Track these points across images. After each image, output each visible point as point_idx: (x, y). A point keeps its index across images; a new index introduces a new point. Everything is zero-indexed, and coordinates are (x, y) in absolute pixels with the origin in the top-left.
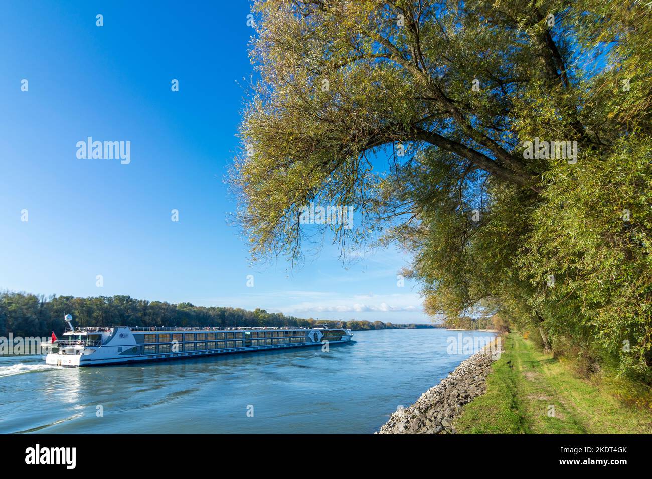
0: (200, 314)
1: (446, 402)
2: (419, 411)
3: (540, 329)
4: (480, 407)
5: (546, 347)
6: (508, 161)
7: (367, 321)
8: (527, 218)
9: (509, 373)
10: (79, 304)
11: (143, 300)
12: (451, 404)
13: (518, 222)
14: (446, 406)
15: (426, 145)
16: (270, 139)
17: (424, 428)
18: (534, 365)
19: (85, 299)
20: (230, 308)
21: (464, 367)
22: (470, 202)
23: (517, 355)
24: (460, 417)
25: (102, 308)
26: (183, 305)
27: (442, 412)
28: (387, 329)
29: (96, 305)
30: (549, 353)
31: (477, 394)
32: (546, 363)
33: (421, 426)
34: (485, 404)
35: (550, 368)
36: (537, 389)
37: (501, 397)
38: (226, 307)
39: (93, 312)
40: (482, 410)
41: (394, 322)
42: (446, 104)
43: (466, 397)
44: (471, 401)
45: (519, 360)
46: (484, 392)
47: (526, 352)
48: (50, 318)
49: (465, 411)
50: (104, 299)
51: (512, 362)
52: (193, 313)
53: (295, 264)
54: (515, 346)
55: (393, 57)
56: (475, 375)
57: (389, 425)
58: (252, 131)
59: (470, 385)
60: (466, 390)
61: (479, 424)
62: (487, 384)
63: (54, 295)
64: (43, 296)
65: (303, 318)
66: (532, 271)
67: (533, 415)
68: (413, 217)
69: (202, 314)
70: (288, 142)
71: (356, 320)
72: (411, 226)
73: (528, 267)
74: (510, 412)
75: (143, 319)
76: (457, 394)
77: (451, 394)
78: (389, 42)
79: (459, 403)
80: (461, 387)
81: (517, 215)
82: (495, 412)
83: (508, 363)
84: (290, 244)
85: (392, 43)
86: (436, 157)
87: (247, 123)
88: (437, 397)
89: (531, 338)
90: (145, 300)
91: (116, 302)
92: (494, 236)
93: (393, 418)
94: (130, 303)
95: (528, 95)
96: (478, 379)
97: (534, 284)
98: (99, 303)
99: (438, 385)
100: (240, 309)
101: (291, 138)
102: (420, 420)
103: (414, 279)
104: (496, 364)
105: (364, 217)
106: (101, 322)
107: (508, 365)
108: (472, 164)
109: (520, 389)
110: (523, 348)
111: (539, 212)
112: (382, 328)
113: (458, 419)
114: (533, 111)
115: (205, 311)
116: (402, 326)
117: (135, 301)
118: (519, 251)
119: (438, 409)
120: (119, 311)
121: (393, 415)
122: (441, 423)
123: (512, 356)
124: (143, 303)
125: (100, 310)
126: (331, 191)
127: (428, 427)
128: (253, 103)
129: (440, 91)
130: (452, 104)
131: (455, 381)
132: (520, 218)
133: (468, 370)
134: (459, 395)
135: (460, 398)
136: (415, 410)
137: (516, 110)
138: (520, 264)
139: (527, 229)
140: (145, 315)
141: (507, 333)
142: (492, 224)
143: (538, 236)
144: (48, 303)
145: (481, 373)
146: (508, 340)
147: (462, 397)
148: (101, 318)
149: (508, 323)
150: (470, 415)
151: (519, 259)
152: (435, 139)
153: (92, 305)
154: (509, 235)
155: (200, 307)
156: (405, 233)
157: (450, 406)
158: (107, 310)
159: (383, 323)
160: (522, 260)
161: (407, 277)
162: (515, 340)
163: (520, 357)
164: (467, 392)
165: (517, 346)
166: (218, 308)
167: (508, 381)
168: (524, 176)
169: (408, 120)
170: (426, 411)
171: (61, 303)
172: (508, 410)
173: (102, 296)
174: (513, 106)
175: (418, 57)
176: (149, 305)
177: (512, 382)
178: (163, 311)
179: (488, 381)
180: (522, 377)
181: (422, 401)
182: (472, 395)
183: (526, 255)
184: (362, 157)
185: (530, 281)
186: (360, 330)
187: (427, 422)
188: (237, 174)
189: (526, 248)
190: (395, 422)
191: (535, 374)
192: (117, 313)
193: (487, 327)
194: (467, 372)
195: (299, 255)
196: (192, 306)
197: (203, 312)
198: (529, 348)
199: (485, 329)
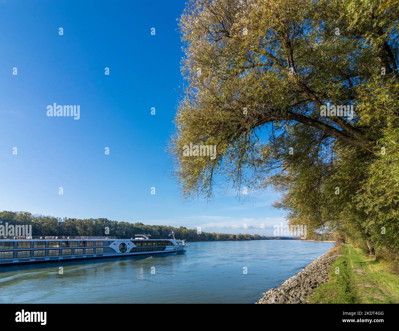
0: (147, 229)
1: (302, 286)
2: (284, 291)
3: (367, 242)
4: (325, 290)
5: (371, 253)
6: (351, 132)
7: (249, 235)
8: (364, 170)
9: (344, 269)
10: (79, 223)
11: (115, 221)
12: (305, 287)
13: (357, 172)
14: (302, 288)
15: (294, 122)
16: (195, 123)
17: (288, 301)
18: (362, 264)
19: (82, 221)
20: (165, 226)
21: (313, 265)
22: (323, 159)
23: (350, 257)
24: (312, 295)
25: (92, 226)
26: (138, 224)
27: (299, 292)
28: (262, 239)
29: (89, 224)
30: (372, 257)
31: (322, 282)
32: (370, 263)
33: (286, 300)
34: (328, 288)
35: (373, 267)
36: (364, 280)
37: (339, 284)
38: (163, 225)
39: (87, 228)
40: (326, 292)
41: (266, 236)
42: (310, 95)
43: (316, 284)
44: (319, 286)
45: (351, 261)
46: (327, 280)
47: (356, 256)
48: (64, 231)
49: (315, 292)
50: (93, 221)
51: (346, 262)
52: (143, 229)
53: (209, 200)
54: (349, 252)
55: (274, 65)
56: (321, 270)
57: (265, 298)
58: (183, 119)
59: (318, 276)
60: (315, 279)
61: (324, 300)
62: (329, 276)
63: (66, 218)
64: (60, 218)
65: (209, 232)
66: (366, 205)
67: (361, 296)
68: (283, 170)
69: (148, 229)
70: (206, 125)
71: (242, 234)
72: (282, 175)
73: (363, 202)
74: (345, 294)
75: (115, 232)
76: (309, 282)
77: (305, 281)
78: (272, 55)
79: (311, 287)
80: (312, 277)
81: (357, 168)
82: (335, 293)
83: (344, 263)
84: (206, 188)
85: (274, 56)
86: (300, 130)
87: (180, 114)
88: (296, 283)
89: (360, 247)
90: (116, 221)
91: (99, 222)
92: (339, 182)
93: (267, 294)
94: (107, 223)
95: (369, 86)
96: (324, 272)
97: (367, 213)
98: (90, 223)
99: (296, 275)
100: (171, 227)
101: (208, 122)
102: (285, 296)
103: (282, 209)
104: (335, 263)
105: (254, 172)
106: (92, 234)
107: (344, 264)
108: (326, 134)
109: (352, 280)
110: (354, 253)
111: (373, 166)
112: (259, 239)
113: (310, 297)
114: (372, 97)
115: (150, 228)
116: (272, 238)
117: (110, 222)
118: (358, 192)
119: (297, 290)
120: (101, 228)
121: (267, 293)
122: (299, 298)
123: (346, 258)
124: (114, 223)
125: (90, 227)
126: (233, 155)
127: (291, 301)
128: (184, 102)
129: (306, 86)
130: (314, 95)
131: (307, 273)
132: (359, 170)
133: (316, 267)
134: (311, 282)
135: (312, 284)
136: (282, 290)
137: (359, 97)
138: (358, 200)
139: (364, 177)
140: (116, 230)
141: (343, 243)
142: (338, 174)
143: (372, 181)
144: (63, 223)
145: (325, 269)
146: (343, 248)
147: (313, 283)
148: (92, 231)
149: (344, 237)
150: (318, 295)
151: (357, 197)
152: (301, 118)
153: (86, 224)
154: (350, 181)
155: (147, 225)
156: (278, 180)
157: (305, 288)
158: (95, 227)
159: (259, 236)
160: (359, 198)
161: (278, 207)
162: (348, 248)
163: (352, 259)
164: (316, 280)
165: (350, 252)
166: (158, 226)
167: (344, 274)
168: (362, 141)
169: (284, 107)
170: (289, 291)
171: (70, 223)
172: (344, 292)
173: (91, 219)
174: (358, 94)
175: (291, 64)
176: (118, 224)
177: (347, 275)
178: (126, 228)
179: (330, 274)
180: (353, 272)
181: (286, 285)
182: (319, 282)
183: (362, 194)
184: (252, 133)
185: (365, 211)
186: (245, 240)
187: (290, 298)
188: (173, 146)
189: (363, 190)
190: (268, 297)
191: (363, 270)
192: (101, 229)
193: (329, 239)
194: (315, 268)
195: (211, 195)
196: (142, 225)
197: (149, 229)
198: (358, 253)
199: (328, 240)
